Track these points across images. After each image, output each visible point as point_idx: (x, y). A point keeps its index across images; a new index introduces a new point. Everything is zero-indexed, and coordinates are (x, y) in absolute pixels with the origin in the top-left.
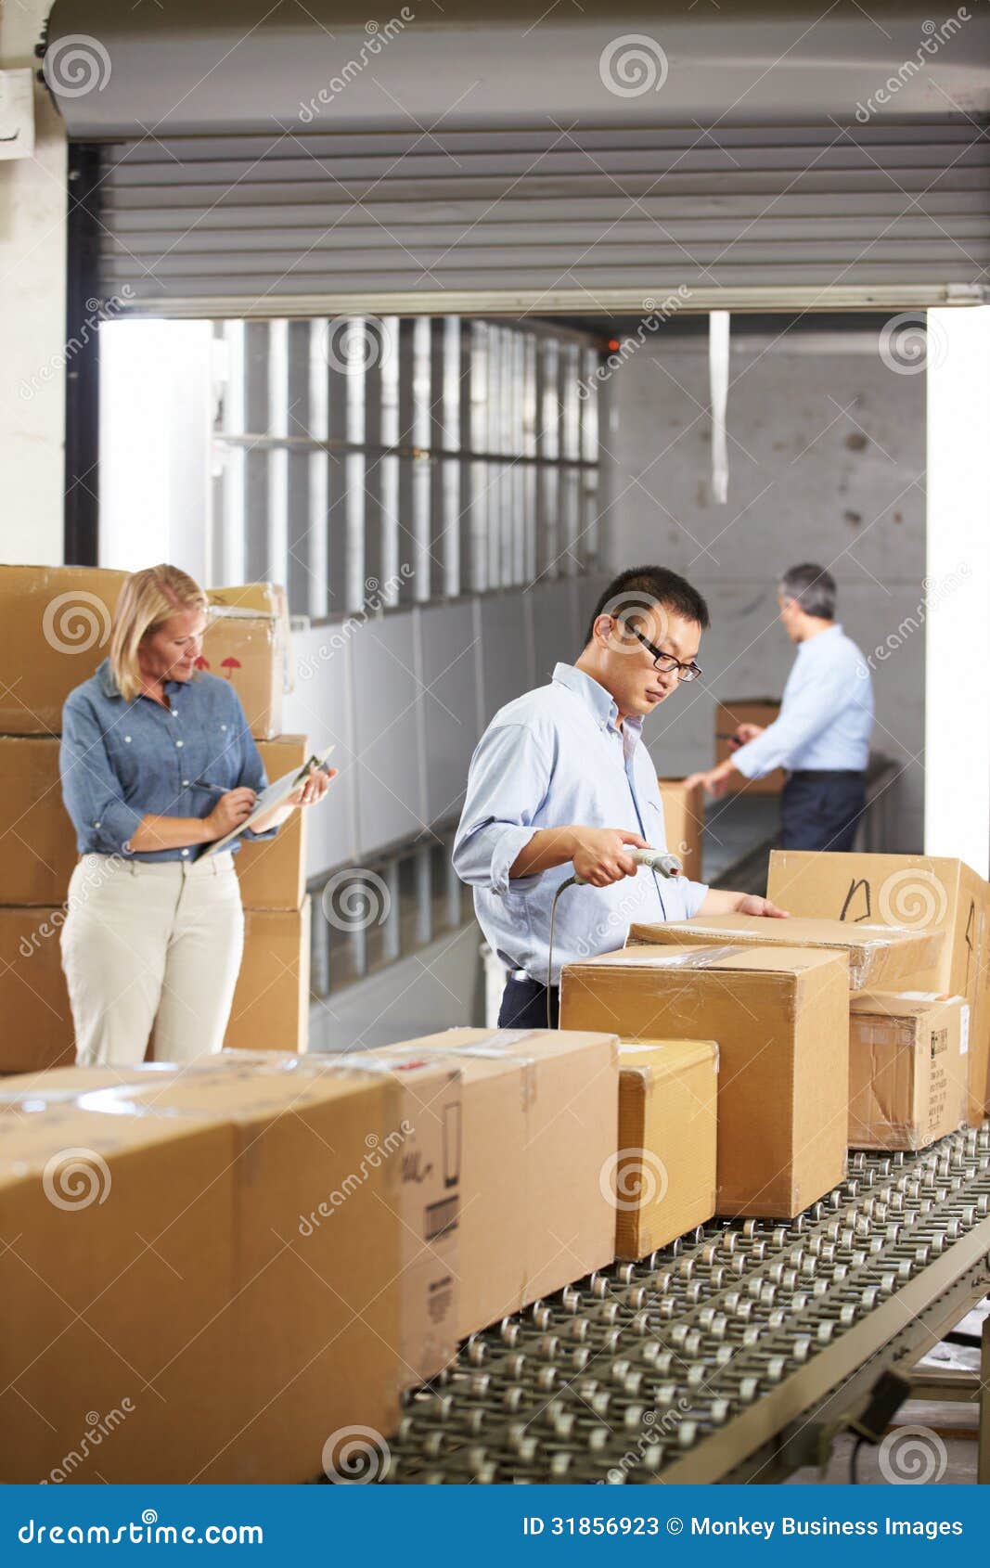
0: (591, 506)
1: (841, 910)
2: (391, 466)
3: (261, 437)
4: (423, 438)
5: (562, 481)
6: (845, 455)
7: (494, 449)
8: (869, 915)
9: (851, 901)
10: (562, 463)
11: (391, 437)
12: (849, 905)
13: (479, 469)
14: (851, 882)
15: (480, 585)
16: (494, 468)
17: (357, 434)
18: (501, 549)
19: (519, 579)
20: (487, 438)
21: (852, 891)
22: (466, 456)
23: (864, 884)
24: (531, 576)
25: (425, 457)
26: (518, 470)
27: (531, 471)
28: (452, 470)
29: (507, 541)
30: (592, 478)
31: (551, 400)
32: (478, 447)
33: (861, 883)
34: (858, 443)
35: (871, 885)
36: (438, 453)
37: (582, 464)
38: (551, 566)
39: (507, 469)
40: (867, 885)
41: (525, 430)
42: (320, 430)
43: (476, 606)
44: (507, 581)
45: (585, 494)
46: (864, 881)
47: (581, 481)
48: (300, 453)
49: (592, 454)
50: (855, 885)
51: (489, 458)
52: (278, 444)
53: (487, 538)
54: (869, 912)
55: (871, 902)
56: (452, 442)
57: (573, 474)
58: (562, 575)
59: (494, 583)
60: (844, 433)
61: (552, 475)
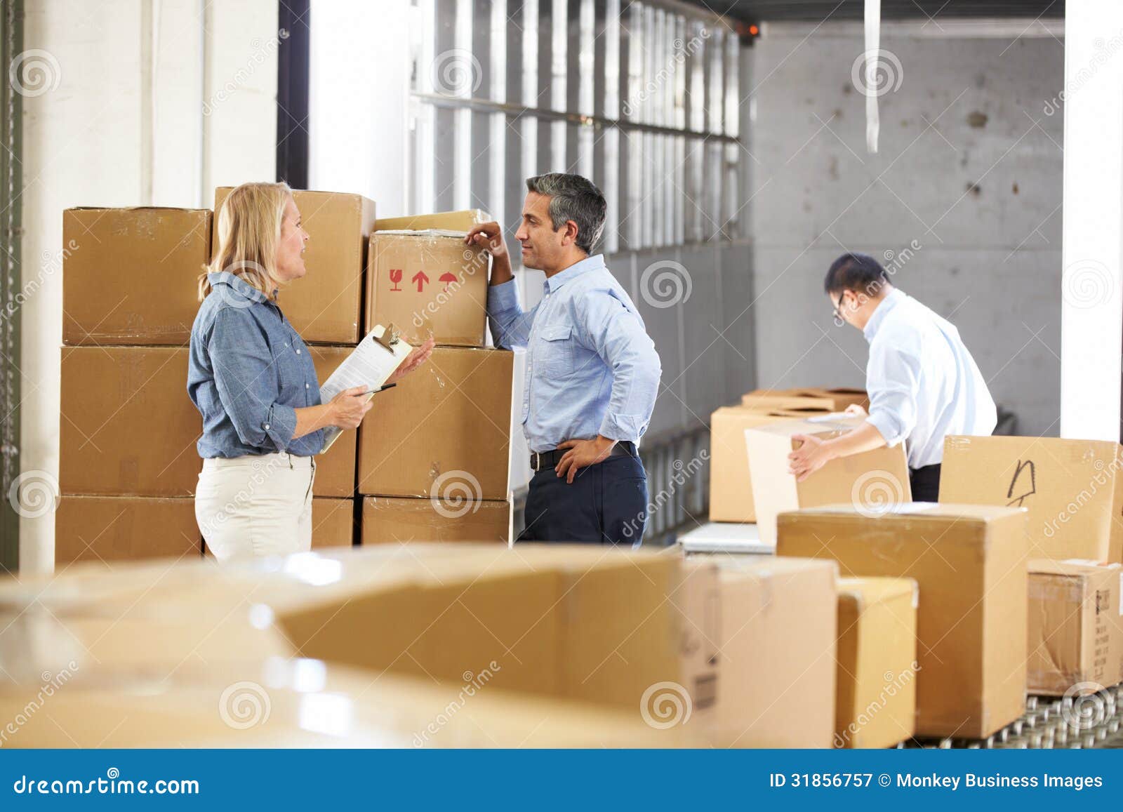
0: (732, 175)
1: (1009, 487)
2: (560, 129)
3: (448, 95)
4: (587, 106)
5: (707, 151)
6: (967, 131)
7: (648, 121)
8: (1034, 492)
9: (1018, 479)
10: (707, 136)
11: (560, 104)
12: (1016, 483)
13: (635, 137)
14: (1017, 463)
15: (636, 244)
16: (649, 137)
17: (531, 100)
18: (654, 211)
19: (670, 241)
20: (643, 109)
21: (1018, 471)
22: (625, 125)
23: (1029, 465)
24: (680, 239)
25: (590, 122)
26: (670, 140)
27: (681, 141)
28: (612, 136)
29: (659, 205)
30: (733, 151)
31: (698, 78)
32: (635, 118)
33: (1025, 464)
34: (979, 121)
35: (1035, 466)
36: (601, 122)
37: (725, 139)
38: (698, 231)
39: (660, 139)
40: (1032, 465)
41: (675, 105)
42: (499, 93)
43: (634, 261)
44: (659, 242)
45: (727, 166)
46: (1029, 462)
47: (723, 153)
48: (482, 113)
49: (733, 130)
50: (1021, 466)
51: (645, 128)
52: (463, 104)
53: (642, 199)
54: (1034, 489)
55: (1035, 480)
56: (612, 112)
57: (717, 146)
58: (706, 240)
59: (648, 243)
60: (965, 111)
61: (698, 146)
